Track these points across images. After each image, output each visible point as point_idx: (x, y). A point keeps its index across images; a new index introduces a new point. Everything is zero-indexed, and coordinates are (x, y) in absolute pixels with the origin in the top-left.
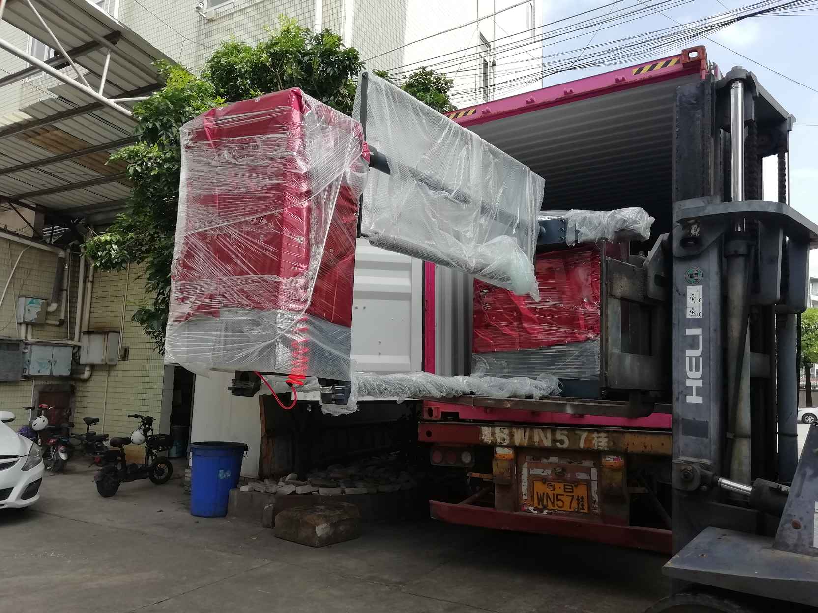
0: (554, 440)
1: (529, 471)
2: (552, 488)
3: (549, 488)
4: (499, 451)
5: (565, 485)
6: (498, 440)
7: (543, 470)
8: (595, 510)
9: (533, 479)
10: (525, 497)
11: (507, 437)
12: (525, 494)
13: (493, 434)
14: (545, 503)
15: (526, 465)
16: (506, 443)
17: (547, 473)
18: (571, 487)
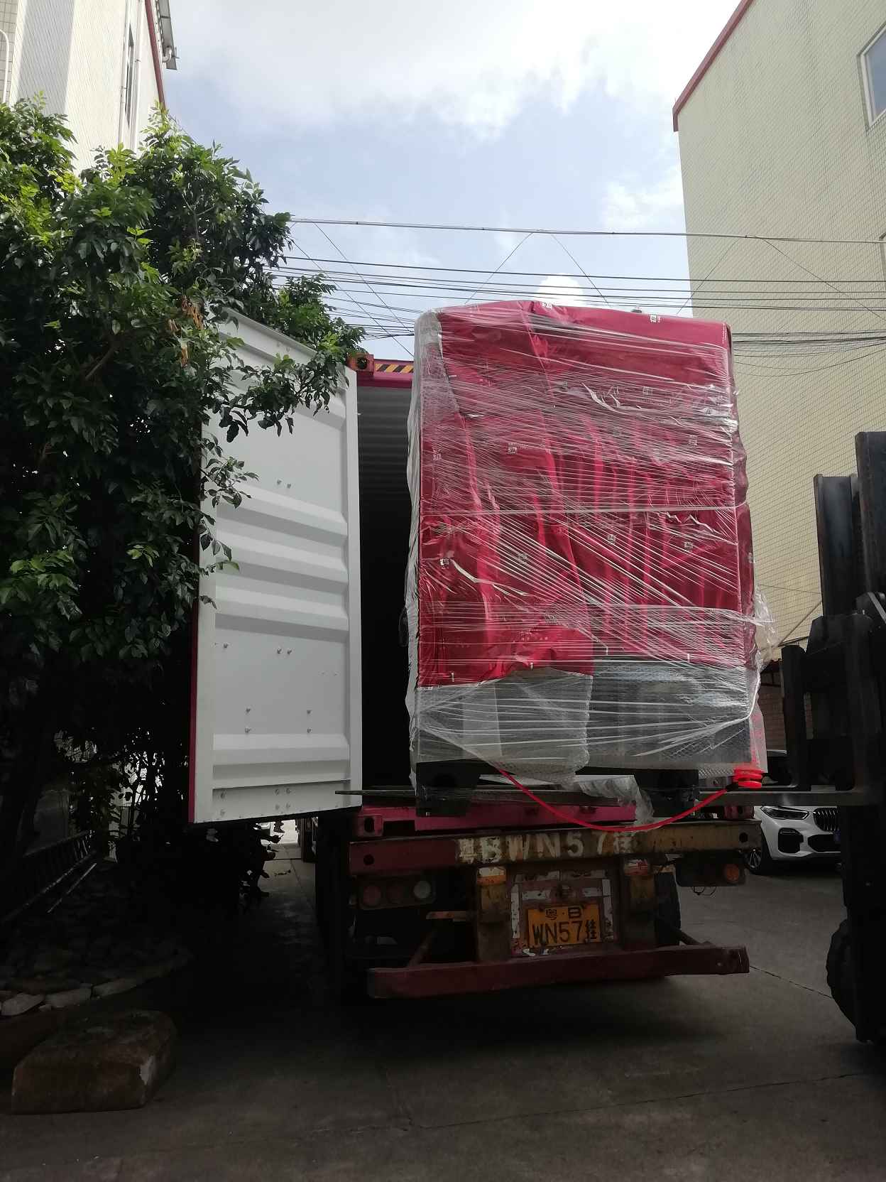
1: (520, 897)
2: (552, 915)
3: (549, 917)
4: (485, 873)
6: (485, 856)
7: (538, 892)
8: (609, 935)
9: (526, 907)
10: (515, 936)
11: (498, 851)
12: (516, 932)
13: (477, 848)
14: (544, 939)
15: (516, 888)
16: (498, 858)
17: (545, 895)
18: (576, 910)
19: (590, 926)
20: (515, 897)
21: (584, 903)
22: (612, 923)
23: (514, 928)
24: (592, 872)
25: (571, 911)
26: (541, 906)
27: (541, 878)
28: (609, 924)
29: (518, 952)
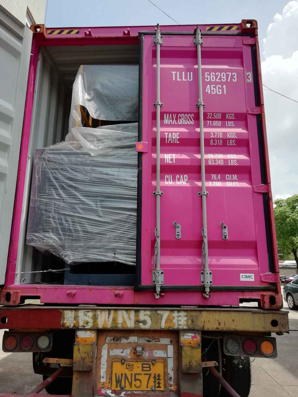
0: (138, 321)
1: (109, 352)
2: (130, 367)
3: (127, 369)
4: (81, 334)
5: (143, 364)
6: (81, 323)
7: (122, 350)
8: (171, 386)
9: (112, 360)
10: (103, 380)
11: (91, 321)
12: (103, 377)
13: (76, 318)
14: (123, 385)
15: (106, 346)
16: (90, 326)
17: (127, 353)
18: (148, 366)
19: (157, 378)
20: (104, 353)
21: (154, 361)
22: (173, 378)
23: (102, 374)
24: (161, 339)
25: (144, 366)
26: (123, 361)
27: (124, 341)
28: (171, 378)
29: (103, 391)
